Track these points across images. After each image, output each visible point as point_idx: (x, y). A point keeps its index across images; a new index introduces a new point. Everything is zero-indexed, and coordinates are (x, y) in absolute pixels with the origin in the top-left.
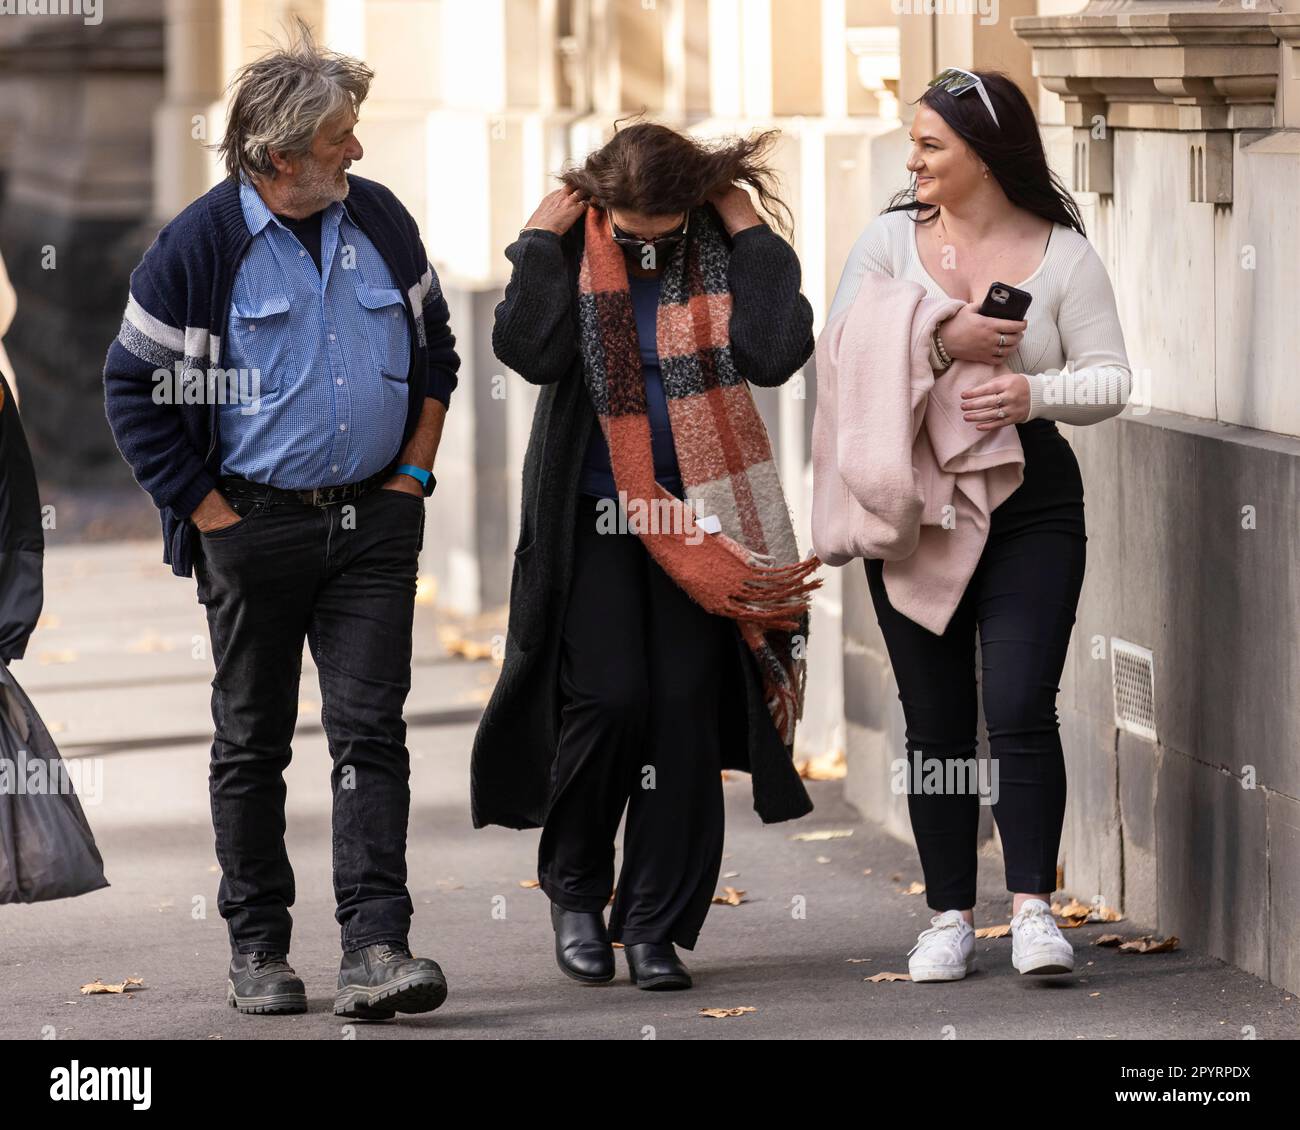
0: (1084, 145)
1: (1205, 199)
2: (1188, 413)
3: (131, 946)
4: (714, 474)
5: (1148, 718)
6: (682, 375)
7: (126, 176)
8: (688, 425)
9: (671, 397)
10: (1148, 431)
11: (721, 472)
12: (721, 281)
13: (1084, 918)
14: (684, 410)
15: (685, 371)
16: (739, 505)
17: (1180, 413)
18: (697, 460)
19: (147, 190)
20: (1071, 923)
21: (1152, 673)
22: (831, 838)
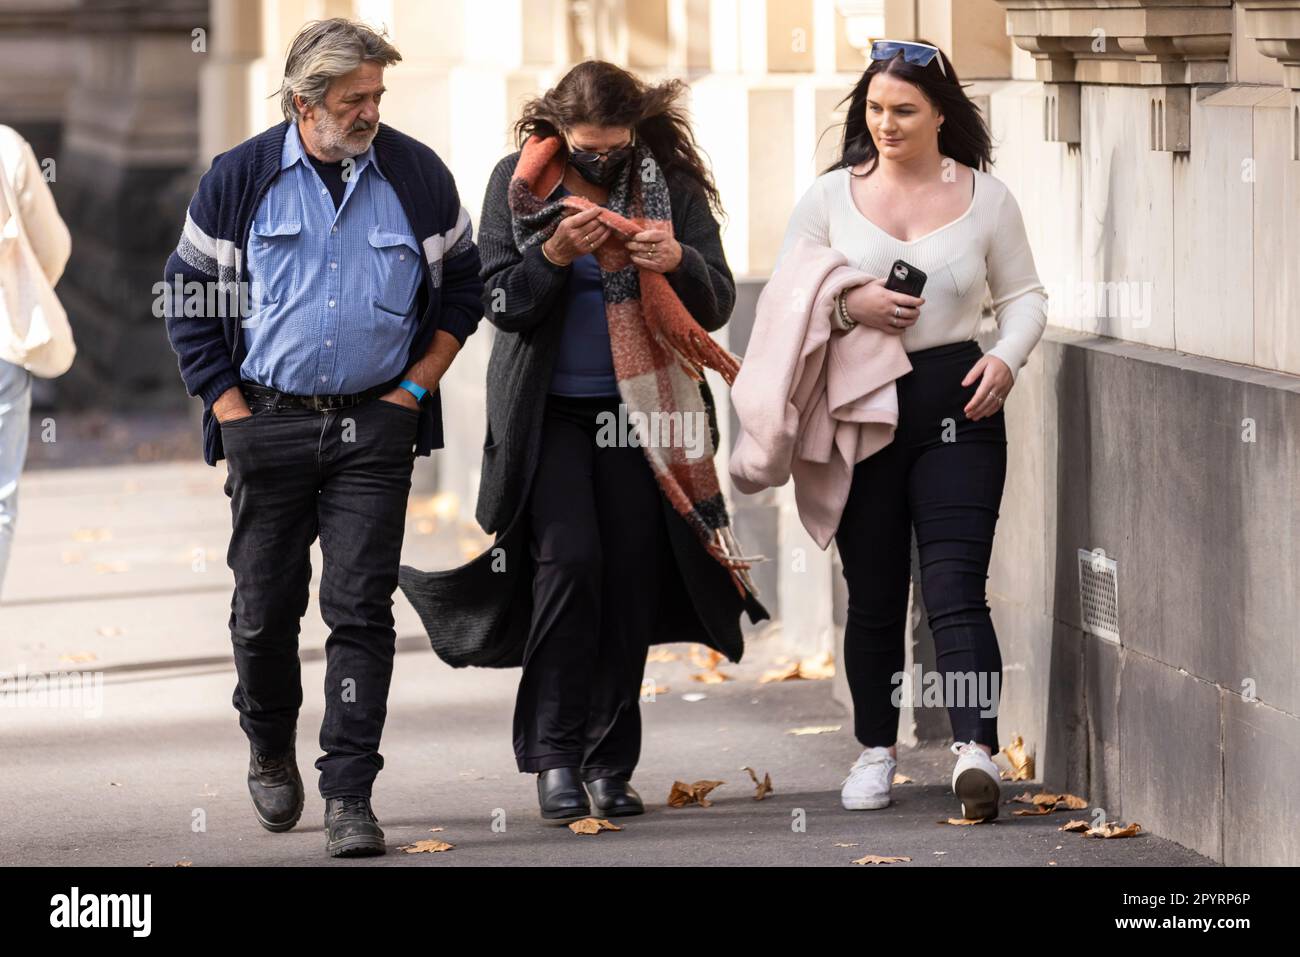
0: (1053, 99)
1: (1164, 148)
2: (1150, 343)
3: (180, 832)
4: (643, 370)
5: (1112, 623)
6: (619, 283)
7: (174, 127)
8: (623, 326)
9: (609, 302)
10: (1112, 360)
11: (649, 367)
12: (657, 209)
13: (1052, 806)
14: (620, 314)
15: (622, 280)
16: (661, 397)
17: (1142, 344)
18: (629, 357)
19: (193, 140)
20: (1042, 811)
21: (1116, 581)
22: (821, 733)
